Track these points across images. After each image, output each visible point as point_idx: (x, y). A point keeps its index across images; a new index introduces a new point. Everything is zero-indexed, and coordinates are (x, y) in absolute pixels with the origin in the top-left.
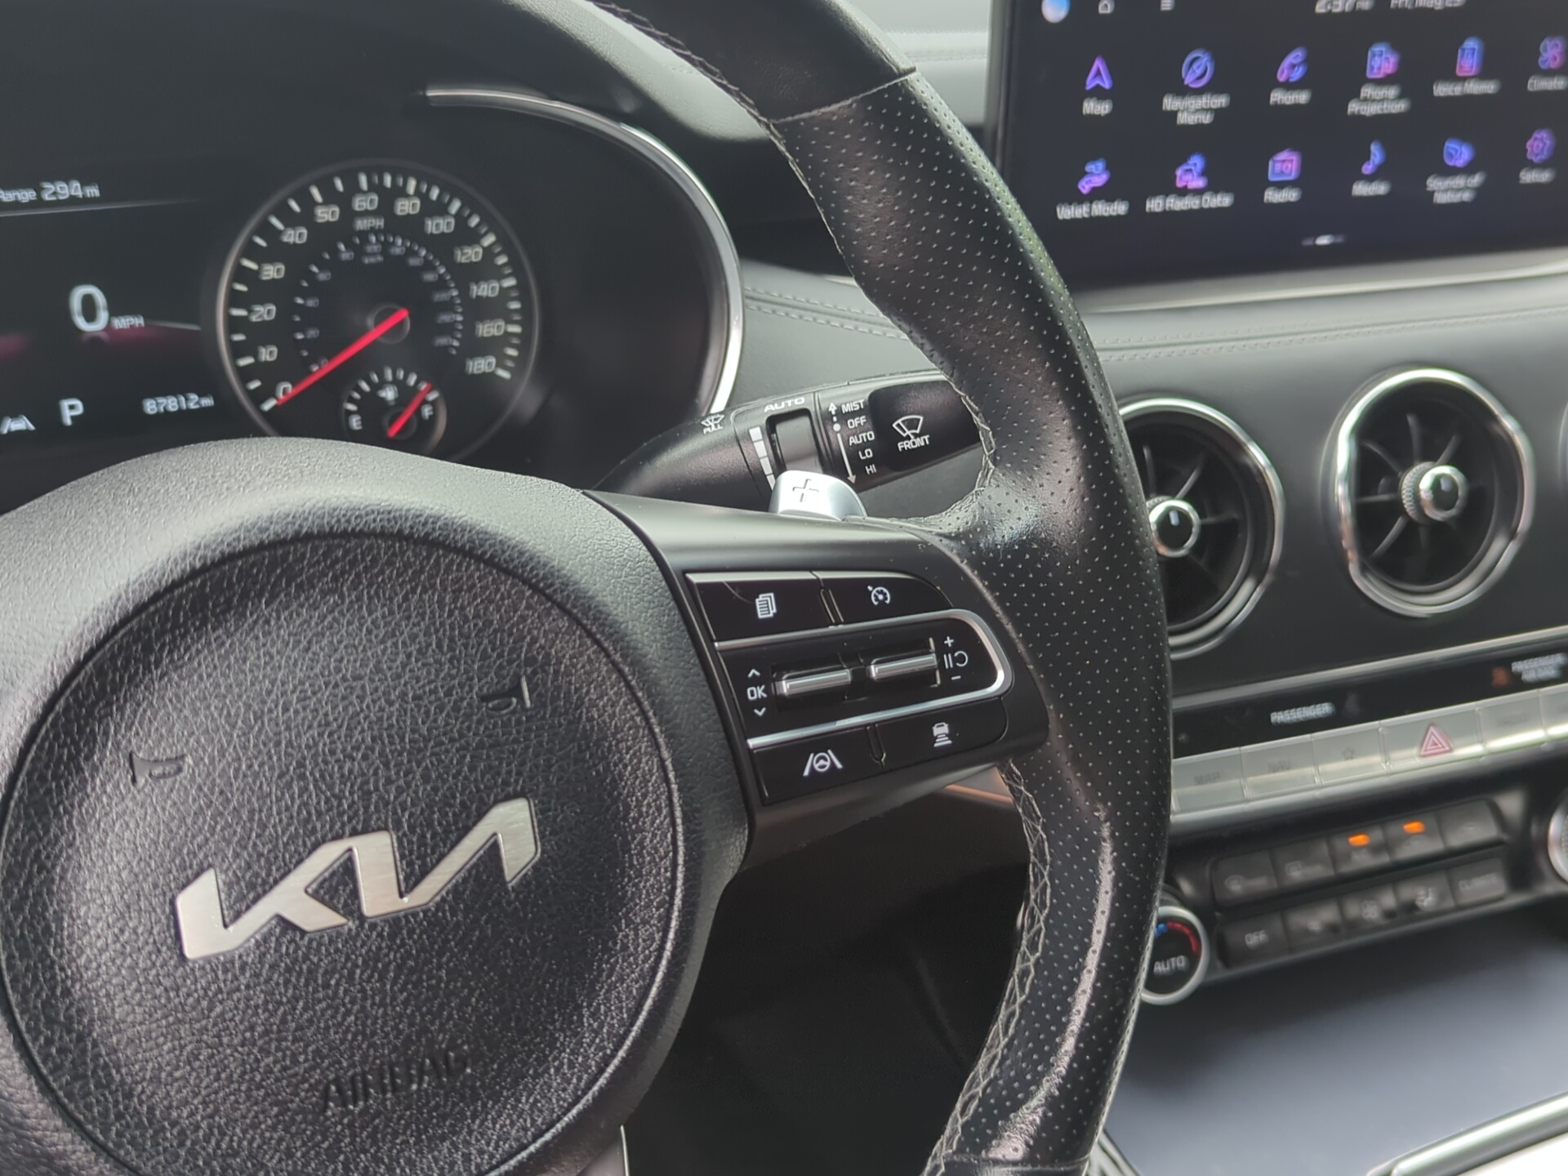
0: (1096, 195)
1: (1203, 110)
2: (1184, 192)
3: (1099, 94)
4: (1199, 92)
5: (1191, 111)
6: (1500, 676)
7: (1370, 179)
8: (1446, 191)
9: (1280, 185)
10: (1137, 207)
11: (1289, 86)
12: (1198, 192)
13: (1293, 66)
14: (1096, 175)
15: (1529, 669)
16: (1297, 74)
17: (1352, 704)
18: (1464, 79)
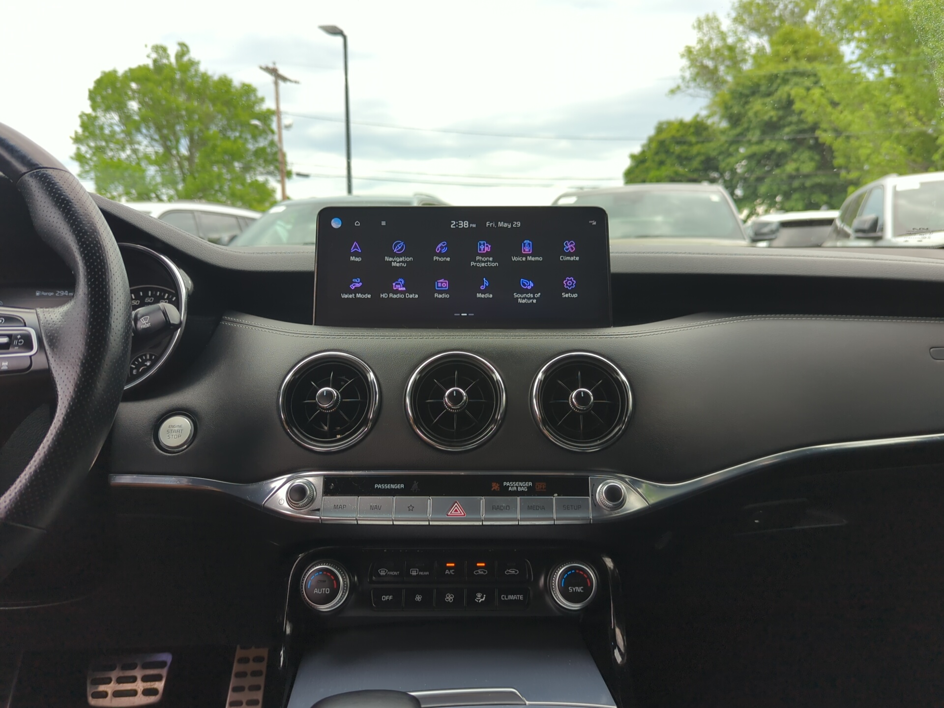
0: (357, 291)
1: (402, 262)
2: (397, 292)
3: (356, 254)
4: (399, 256)
5: (397, 262)
6: (495, 486)
7: (483, 292)
8: (524, 298)
9: (441, 292)
10: (375, 296)
11: (440, 255)
12: (402, 292)
13: (442, 247)
14: (357, 284)
15: (512, 486)
16: (444, 251)
17: (415, 485)
18: (526, 255)
